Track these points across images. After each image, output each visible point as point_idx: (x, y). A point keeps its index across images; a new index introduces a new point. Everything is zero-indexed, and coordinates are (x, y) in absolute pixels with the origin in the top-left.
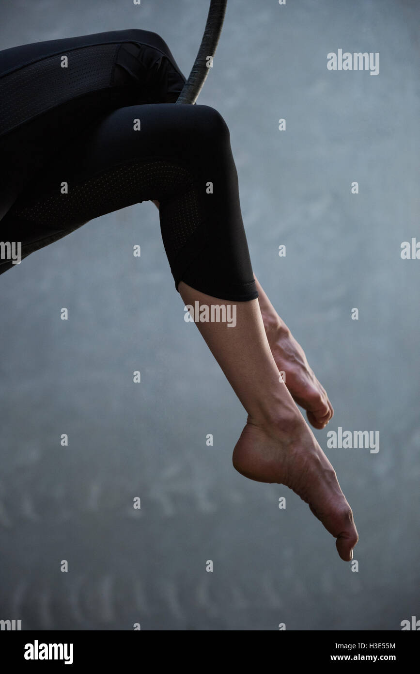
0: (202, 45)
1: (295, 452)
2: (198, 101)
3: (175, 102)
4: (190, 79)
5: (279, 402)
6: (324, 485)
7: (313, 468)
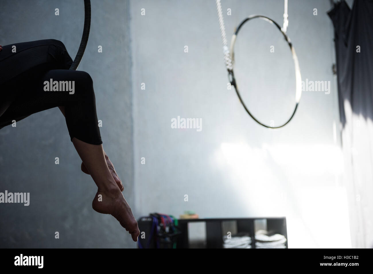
0: (80, 48)
1: (117, 201)
2: (78, 69)
3: (69, 69)
4: (75, 61)
5: (111, 182)
6: (128, 214)
7: (123, 207)
